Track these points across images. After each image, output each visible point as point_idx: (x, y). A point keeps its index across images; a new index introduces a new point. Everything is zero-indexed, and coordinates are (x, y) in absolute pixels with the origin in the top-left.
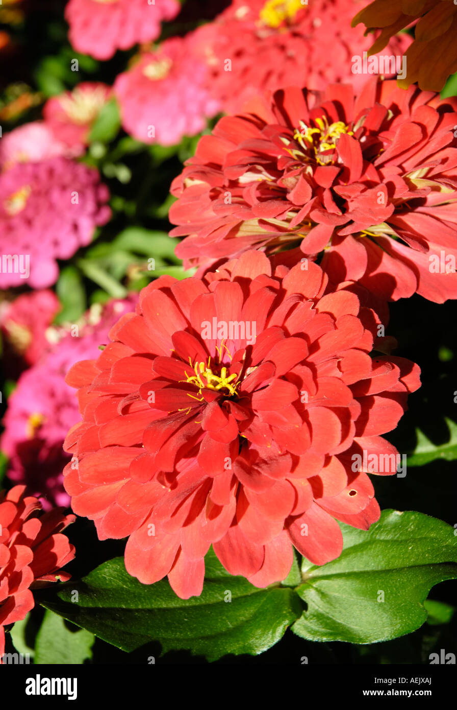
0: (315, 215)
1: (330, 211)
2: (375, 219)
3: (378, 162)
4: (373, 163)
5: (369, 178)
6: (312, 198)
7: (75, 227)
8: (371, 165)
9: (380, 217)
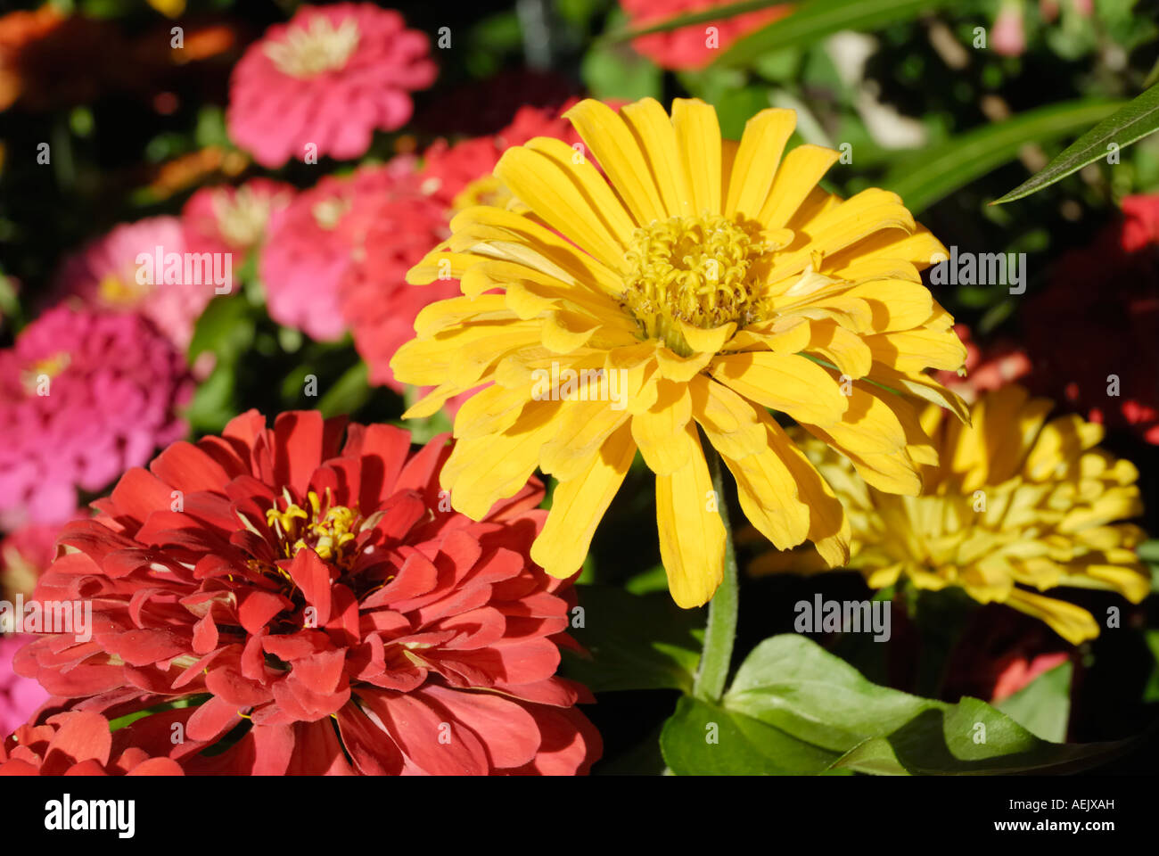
0: (213, 680)
1: (248, 674)
2: (308, 711)
3: (373, 600)
4: (362, 601)
5: (345, 626)
6: (217, 648)
7: (121, 444)
8: (355, 604)
9: (317, 710)
